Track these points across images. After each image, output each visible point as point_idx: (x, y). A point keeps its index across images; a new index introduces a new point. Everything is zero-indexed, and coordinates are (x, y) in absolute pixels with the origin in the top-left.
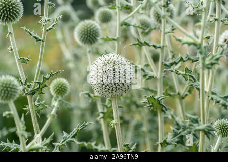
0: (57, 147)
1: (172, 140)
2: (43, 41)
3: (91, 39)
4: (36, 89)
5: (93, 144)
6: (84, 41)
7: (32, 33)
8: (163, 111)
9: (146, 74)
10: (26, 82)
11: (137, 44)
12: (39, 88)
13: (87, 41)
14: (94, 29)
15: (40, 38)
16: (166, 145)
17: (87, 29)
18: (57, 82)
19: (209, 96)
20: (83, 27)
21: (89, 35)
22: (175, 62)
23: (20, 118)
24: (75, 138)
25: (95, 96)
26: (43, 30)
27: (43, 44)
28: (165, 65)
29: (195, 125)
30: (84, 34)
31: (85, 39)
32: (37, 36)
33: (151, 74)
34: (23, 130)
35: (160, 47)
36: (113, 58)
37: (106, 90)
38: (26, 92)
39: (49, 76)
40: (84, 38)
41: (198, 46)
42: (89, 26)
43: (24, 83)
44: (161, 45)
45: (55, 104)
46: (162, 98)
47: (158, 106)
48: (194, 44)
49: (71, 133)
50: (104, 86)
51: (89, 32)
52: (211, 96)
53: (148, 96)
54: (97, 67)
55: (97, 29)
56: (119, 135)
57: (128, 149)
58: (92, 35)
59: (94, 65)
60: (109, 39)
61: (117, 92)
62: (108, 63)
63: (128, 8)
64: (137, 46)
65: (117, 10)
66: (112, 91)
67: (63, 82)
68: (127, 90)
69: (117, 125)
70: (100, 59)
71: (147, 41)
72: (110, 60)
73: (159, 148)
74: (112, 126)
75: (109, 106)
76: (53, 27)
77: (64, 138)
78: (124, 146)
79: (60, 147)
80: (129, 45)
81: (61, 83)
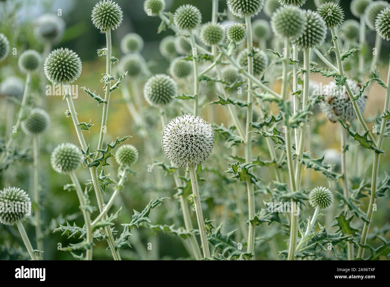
0: (126, 228)
1: (265, 217)
2: (106, 103)
3: (164, 98)
4: (100, 160)
5: (171, 228)
6: (155, 101)
7: (93, 94)
8: (252, 182)
9: (232, 138)
10: (87, 152)
11: (219, 102)
12: (103, 158)
13: (160, 100)
14: (168, 86)
15: (103, 100)
16: (257, 222)
17: (159, 86)
18: (124, 149)
19: (299, 160)
20: (154, 83)
21: (161, 93)
22: (265, 122)
23: (84, 191)
24: (148, 216)
25: (171, 168)
26: (106, 90)
27: (106, 107)
28: (254, 126)
29: (282, 192)
30: (156, 92)
31: (157, 98)
32: (99, 97)
33: (237, 138)
34: (87, 204)
35: (246, 105)
36: (189, 119)
37: (182, 157)
38: (88, 163)
39: (115, 142)
40: (156, 96)
41: (280, 103)
42: (161, 82)
43: (86, 153)
44: (248, 102)
45: (122, 174)
46: (250, 165)
47: (246, 176)
48: (276, 101)
49: (143, 211)
50: (179, 153)
51: (161, 89)
52: (302, 159)
53: (233, 164)
54: (170, 131)
55: (171, 86)
56: (199, 211)
57: (211, 227)
58: (165, 93)
59: (167, 129)
60: (186, 97)
61: (195, 160)
62: (183, 126)
63: (209, 58)
64: (220, 104)
65: (194, 61)
66: (188, 159)
67: (130, 149)
68: (207, 157)
69: (197, 199)
70: (173, 121)
71: (231, 99)
72: (186, 122)
73: (250, 226)
74: (190, 200)
75: (188, 179)
76: (117, 86)
77: (134, 218)
78: (206, 224)
79: (130, 228)
80: (209, 104)
81: (128, 150)
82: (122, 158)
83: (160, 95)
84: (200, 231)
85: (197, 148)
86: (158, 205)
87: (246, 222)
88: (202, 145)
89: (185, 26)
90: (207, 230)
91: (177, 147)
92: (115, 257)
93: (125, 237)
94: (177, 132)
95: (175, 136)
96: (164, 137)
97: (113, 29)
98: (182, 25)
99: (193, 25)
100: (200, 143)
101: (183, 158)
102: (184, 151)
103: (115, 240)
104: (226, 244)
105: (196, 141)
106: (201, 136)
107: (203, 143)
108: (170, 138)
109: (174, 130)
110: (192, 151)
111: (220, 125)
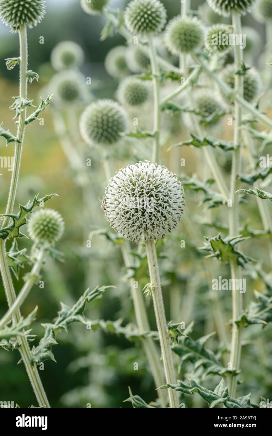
0: (49, 331)
1: (257, 315)
2: (18, 142)
3: (109, 136)
4: (9, 229)
5: (117, 324)
6: (97, 139)
8: (239, 264)
9: (209, 197)
11: (192, 143)
12: (14, 226)
13: (103, 138)
14: (116, 117)
15: (14, 137)
16: (246, 324)
17: (102, 118)
18: (41, 216)
21: (105, 127)
22: (261, 174)
24: (81, 314)
25: (118, 239)
26: (19, 122)
27: (19, 148)
28: (243, 180)
30: (97, 127)
31: (99, 135)
32: (8, 133)
33: (217, 197)
35: (232, 149)
36: (147, 170)
37: (135, 228)
39: (32, 203)
40: (98, 133)
42: (105, 112)
44: (235, 143)
45: (38, 255)
46: (237, 240)
47: (231, 254)
49: (74, 306)
50: (131, 222)
51: (105, 123)
53: (212, 238)
54: (117, 187)
55: (121, 117)
56: (159, 309)
57: (177, 334)
58: (112, 128)
59: (113, 184)
60: (141, 134)
61: (155, 233)
62: (137, 179)
63: (175, 78)
64: (192, 146)
65: (154, 82)
66: (145, 230)
67: (51, 217)
68: (173, 227)
69: (156, 291)
70: (123, 172)
71: (210, 138)
72: (142, 174)
73: (235, 330)
74: (147, 293)
75: (143, 256)
76: (36, 116)
77: (61, 316)
78: (170, 328)
79: (54, 332)
80: (176, 145)
81: (47, 217)
82: (38, 231)
83: (104, 130)
84: (160, 335)
85: (159, 215)
86: (96, 298)
87: (228, 322)
88: (167, 209)
89: (142, 28)
90: (172, 338)
91: (127, 212)
92: (31, 375)
93: (47, 345)
94: (127, 189)
95: (125, 195)
96: (108, 195)
97: (31, 27)
98: (137, 27)
99: (154, 27)
100: (163, 207)
101: (137, 229)
102: (138, 218)
103: (31, 349)
104: (198, 355)
105: (156, 204)
106: (165, 196)
107: (168, 207)
108: (117, 199)
109: (124, 186)
110: (151, 219)
111: (191, 176)
